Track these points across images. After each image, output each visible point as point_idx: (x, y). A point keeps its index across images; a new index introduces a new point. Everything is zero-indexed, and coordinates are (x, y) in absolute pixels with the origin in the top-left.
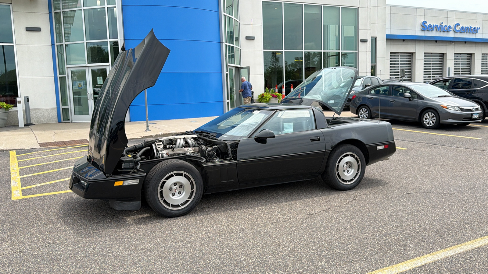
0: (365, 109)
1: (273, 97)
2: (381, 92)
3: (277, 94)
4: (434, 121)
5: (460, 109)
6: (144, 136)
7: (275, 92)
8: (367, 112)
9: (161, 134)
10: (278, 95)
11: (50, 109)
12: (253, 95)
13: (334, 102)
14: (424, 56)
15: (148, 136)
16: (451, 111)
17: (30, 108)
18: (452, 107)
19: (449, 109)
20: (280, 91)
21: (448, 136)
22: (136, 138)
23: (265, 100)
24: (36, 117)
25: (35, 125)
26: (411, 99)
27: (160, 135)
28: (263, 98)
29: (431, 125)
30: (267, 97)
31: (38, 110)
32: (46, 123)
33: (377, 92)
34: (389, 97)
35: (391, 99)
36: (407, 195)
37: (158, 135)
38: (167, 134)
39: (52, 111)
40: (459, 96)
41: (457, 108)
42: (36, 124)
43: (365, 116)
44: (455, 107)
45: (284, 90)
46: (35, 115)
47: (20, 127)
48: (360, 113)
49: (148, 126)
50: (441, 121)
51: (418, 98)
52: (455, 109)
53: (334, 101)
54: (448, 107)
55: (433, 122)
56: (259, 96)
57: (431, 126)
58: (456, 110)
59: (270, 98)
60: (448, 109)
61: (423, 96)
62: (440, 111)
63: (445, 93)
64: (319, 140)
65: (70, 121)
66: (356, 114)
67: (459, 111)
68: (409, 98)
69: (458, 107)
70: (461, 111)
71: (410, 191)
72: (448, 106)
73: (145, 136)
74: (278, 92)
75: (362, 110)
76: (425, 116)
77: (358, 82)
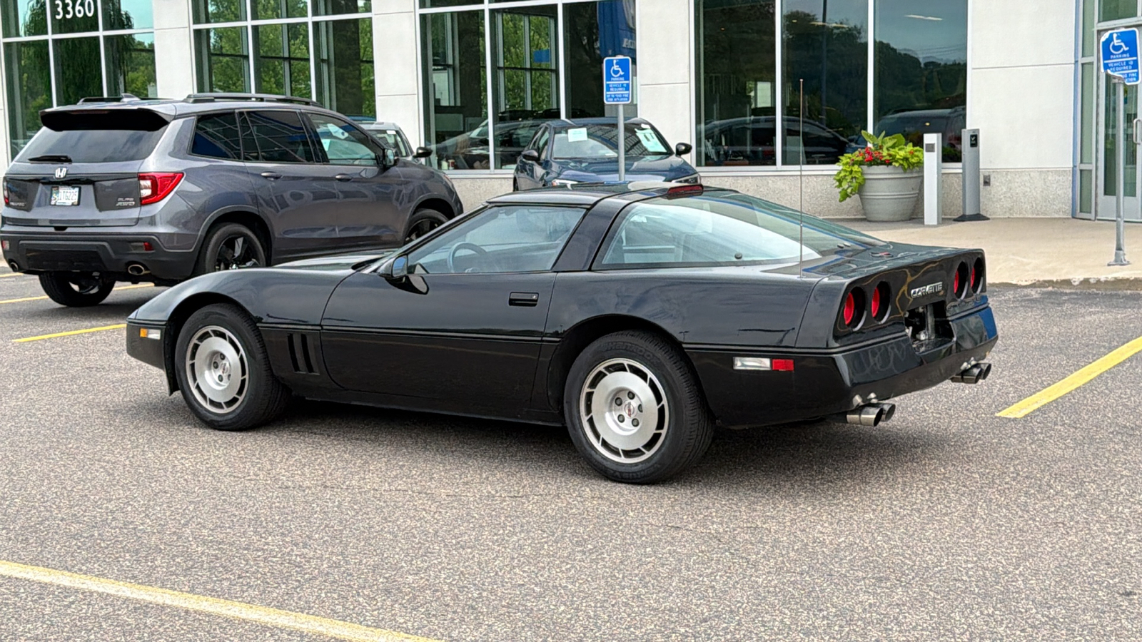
6: (1041, 279)
11: (1052, 172)
15: (1055, 280)
17: (981, 167)
22: (1014, 282)
24: (1009, 195)
25: (988, 219)
27: (1098, 281)
31: (1016, 173)
32: (1034, 216)
37: (1092, 281)
38: (1128, 279)
39: (1057, 178)
42: (994, 219)
46: (1005, 190)
47: (926, 223)
49: (1119, 248)
64: (532, 303)
65: (1092, 216)
73: (1045, 281)
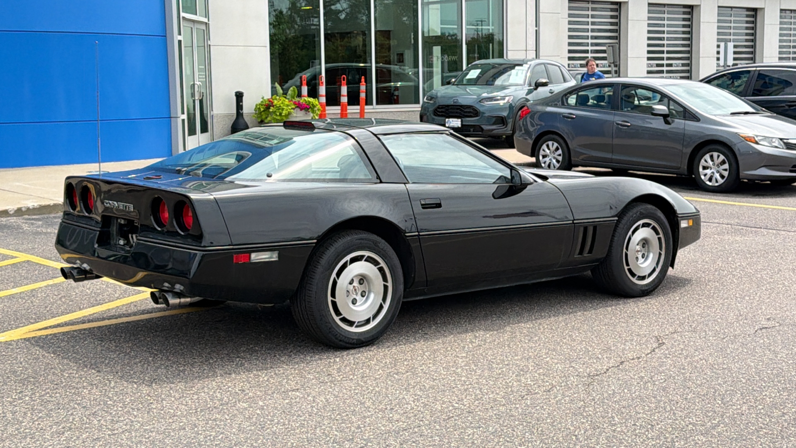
0: (553, 144)
1: (299, 110)
2: (591, 101)
3: (309, 102)
4: (726, 174)
5: (784, 143)
7: (300, 95)
8: (560, 152)
9: (31, 207)
10: (313, 105)
12: (242, 101)
13: (462, 125)
14: (649, 12)
16: (764, 148)
18: (765, 138)
19: (761, 143)
20: (313, 93)
21: (766, 209)
23: (277, 115)
26: (669, 119)
27: (28, 209)
28: (271, 110)
29: (717, 181)
30: (283, 109)
33: (582, 102)
34: (615, 114)
35: (618, 119)
36: (764, 330)
37: (23, 209)
40: (775, 115)
41: (777, 142)
43: (554, 161)
44: (774, 140)
45: (322, 90)
48: (542, 152)
50: (741, 174)
51: (685, 118)
52: (774, 144)
53: (462, 121)
54: (756, 139)
55: (722, 177)
56: (256, 105)
57: (717, 184)
58: (776, 147)
59: (292, 111)
60: (757, 143)
61: (697, 112)
62: (738, 148)
63: (742, 106)
66: (532, 155)
67: (783, 148)
68: (665, 116)
69: (781, 139)
70: (788, 148)
71: (764, 323)
72: (757, 136)
74: (309, 95)
75: (548, 146)
76: (703, 160)
77: (517, 74)
